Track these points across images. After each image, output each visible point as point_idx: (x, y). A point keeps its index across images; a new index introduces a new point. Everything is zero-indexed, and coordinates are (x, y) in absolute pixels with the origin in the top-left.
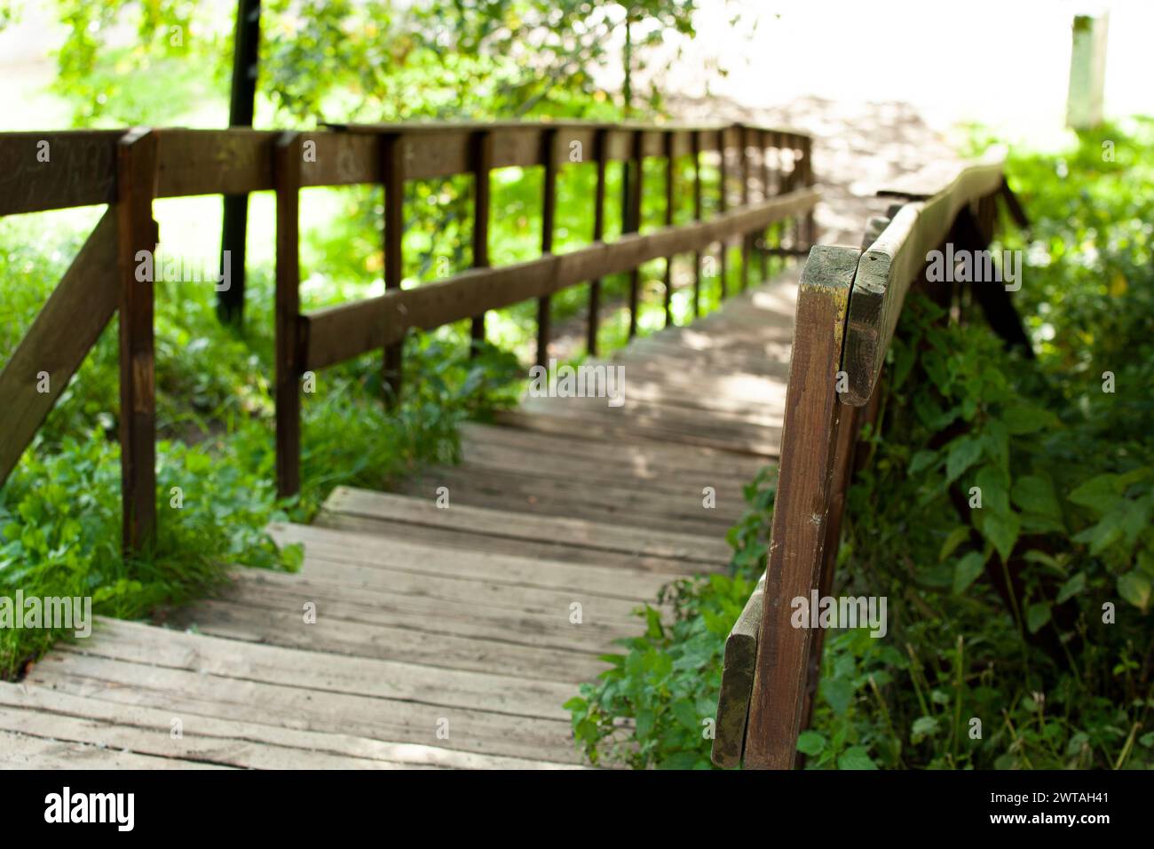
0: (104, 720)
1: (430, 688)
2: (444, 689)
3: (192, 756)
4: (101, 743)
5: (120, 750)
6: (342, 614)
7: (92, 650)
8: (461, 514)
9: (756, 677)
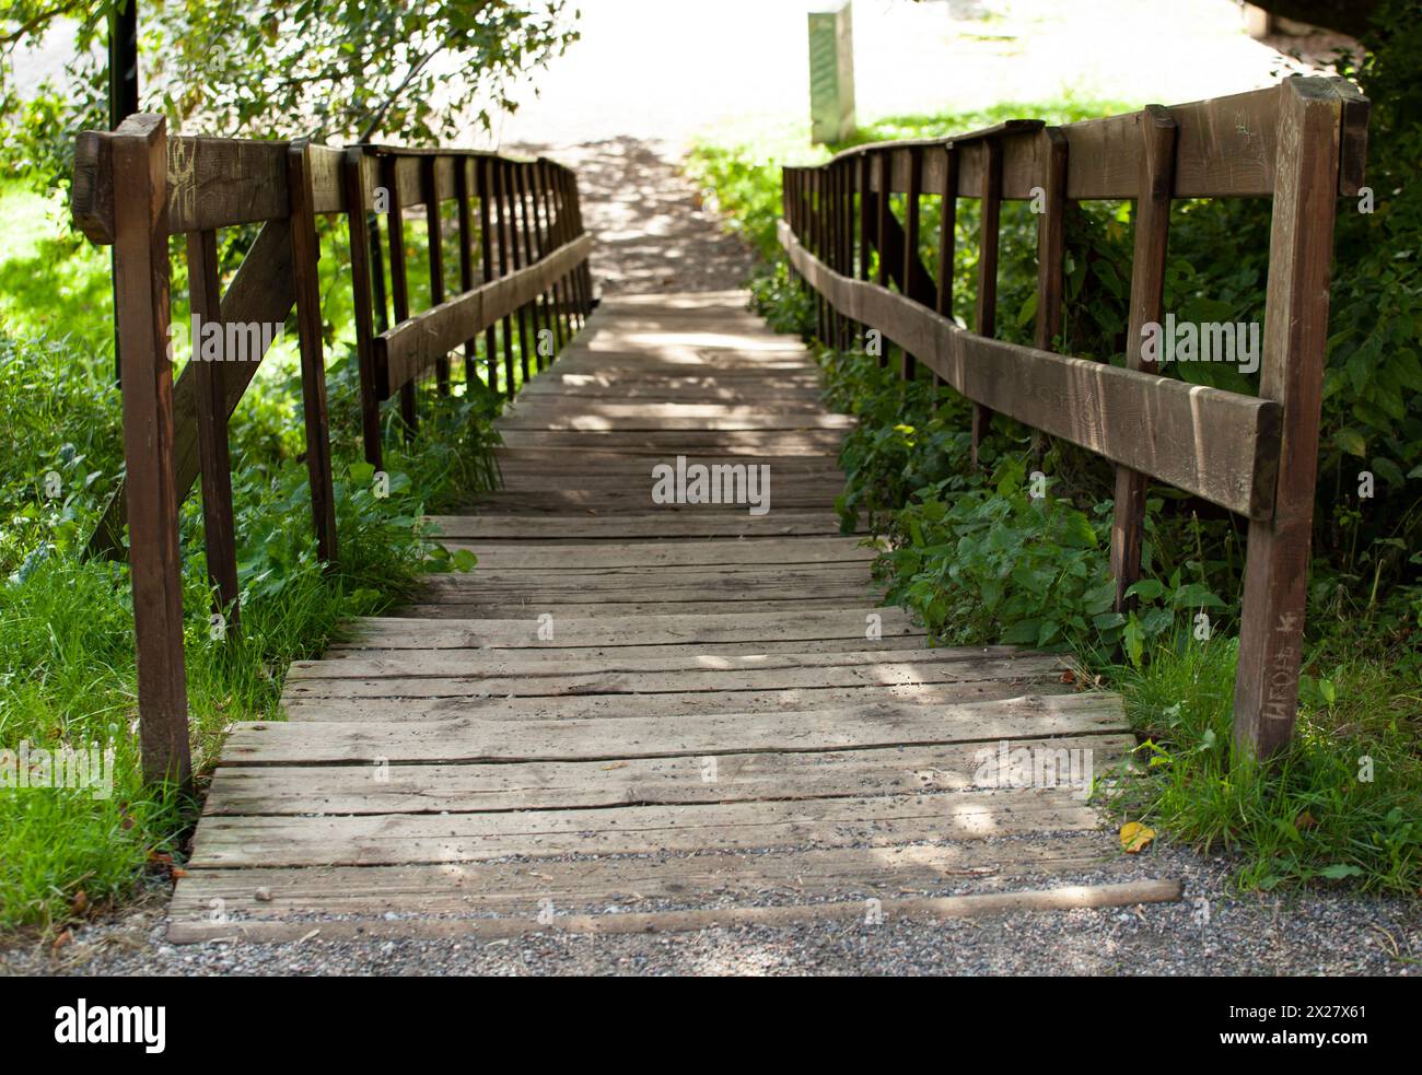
0: (473, 676)
1: (709, 630)
2: (723, 629)
3: (575, 690)
4: (484, 693)
5: (505, 696)
6: (549, 600)
7: (369, 645)
8: (551, 524)
9: (1284, 437)
